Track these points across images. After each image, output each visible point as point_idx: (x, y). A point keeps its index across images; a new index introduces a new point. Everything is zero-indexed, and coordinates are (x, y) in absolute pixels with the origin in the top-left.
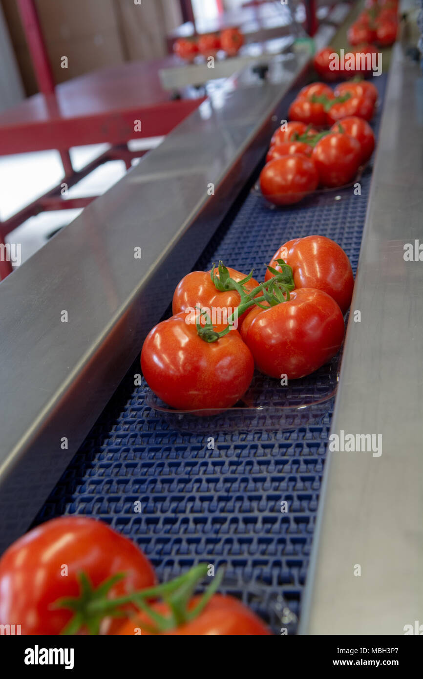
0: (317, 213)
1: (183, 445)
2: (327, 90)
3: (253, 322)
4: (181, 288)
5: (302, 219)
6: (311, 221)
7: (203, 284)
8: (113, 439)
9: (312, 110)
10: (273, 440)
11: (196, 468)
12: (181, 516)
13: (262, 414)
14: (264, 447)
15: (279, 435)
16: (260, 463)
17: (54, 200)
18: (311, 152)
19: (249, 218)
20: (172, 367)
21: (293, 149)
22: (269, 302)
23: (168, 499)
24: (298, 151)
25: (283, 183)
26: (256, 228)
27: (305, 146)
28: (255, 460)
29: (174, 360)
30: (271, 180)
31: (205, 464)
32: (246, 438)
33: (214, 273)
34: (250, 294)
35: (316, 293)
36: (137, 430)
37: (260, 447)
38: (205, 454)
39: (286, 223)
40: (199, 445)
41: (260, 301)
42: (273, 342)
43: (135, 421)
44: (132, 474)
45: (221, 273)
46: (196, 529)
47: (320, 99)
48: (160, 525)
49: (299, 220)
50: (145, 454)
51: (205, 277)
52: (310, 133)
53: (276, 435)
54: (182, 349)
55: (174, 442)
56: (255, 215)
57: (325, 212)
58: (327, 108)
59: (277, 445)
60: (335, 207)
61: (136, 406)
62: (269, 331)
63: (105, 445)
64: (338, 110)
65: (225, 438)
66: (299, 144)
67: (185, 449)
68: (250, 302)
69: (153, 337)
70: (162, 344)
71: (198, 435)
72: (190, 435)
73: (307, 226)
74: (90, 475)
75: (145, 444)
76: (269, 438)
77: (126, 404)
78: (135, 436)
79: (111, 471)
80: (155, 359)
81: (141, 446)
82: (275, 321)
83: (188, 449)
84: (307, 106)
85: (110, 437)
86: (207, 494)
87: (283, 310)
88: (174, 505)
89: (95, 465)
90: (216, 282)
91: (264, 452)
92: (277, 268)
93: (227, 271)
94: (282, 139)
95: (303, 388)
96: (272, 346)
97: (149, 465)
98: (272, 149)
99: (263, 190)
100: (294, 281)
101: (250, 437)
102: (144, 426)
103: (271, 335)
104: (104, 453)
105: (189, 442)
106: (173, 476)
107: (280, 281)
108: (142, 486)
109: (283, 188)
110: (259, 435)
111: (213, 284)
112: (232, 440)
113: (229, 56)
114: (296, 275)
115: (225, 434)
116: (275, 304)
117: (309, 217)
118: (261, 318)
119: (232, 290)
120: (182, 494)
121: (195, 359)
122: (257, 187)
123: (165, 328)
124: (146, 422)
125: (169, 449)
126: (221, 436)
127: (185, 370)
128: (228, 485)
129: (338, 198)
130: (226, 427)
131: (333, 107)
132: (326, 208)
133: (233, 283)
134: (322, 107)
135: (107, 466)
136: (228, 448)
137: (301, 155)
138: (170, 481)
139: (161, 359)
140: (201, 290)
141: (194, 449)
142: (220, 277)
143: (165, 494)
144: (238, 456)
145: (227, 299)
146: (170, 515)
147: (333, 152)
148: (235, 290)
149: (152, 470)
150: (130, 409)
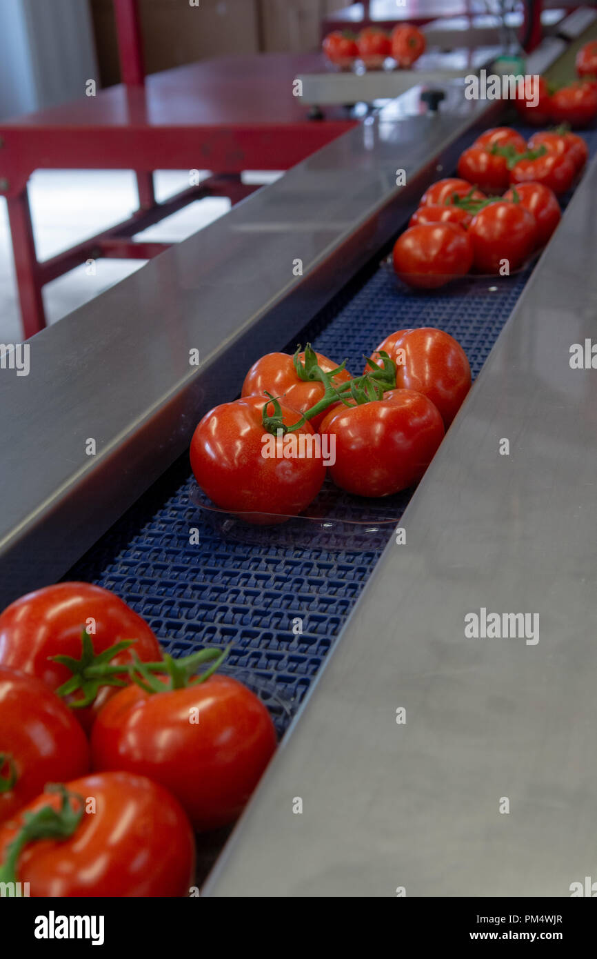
0: (462, 305)
1: (226, 553)
2: (518, 140)
3: (334, 420)
4: (255, 370)
5: (441, 311)
6: (452, 314)
7: (283, 368)
8: (144, 537)
9: (490, 166)
10: (333, 560)
11: (236, 579)
12: (208, 625)
13: (327, 532)
14: (320, 566)
15: (342, 557)
16: (311, 583)
17: (121, 242)
18: (469, 223)
19: (372, 300)
20: (226, 458)
21: (446, 215)
22: (356, 400)
23: (196, 606)
24: (452, 219)
25: (424, 258)
26: (377, 314)
27: (464, 214)
28: (306, 578)
29: (229, 450)
30: (407, 253)
31: (248, 576)
32: (301, 555)
33: (300, 358)
34: (338, 388)
35: (417, 397)
36: (174, 531)
37: (315, 566)
38: (250, 566)
39: (418, 313)
40: (245, 555)
41: (347, 398)
42: (353, 447)
43: (174, 521)
44: (160, 576)
45: (307, 359)
46: (222, 639)
47: (504, 151)
48: (182, 631)
49: (436, 310)
50: (179, 557)
51: (288, 362)
52: (475, 197)
53: (337, 556)
54: (240, 438)
55: (216, 549)
56: (380, 297)
57: (473, 305)
58: (511, 164)
59: (335, 567)
60: (488, 300)
61: (179, 505)
62: (350, 434)
63: (133, 543)
64: (524, 169)
65: (277, 553)
66: (456, 209)
67: (227, 558)
68: (334, 397)
69: (209, 420)
70: (218, 429)
71: (246, 545)
72: (237, 544)
73: (444, 320)
74: (111, 571)
75: (181, 547)
76: (328, 558)
77: (167, 501)
78: (171, 537)
79: (135, 570)
80: (208, 447)
81: (176, 549)
82: (359, 422)
83: (231, 559)
84: (483, 158)
85: (140, 534)
86: (243, 606)
87: (370, 410)
88: (202, 612)
89: (118, 562)
90: (298, 368)
91: (319, 572)
92: (379, 363)
93: (315, 357)
94: (435, 201)
95: (383, 509)
96: (351, 452)
97: (182, 570)
98: (420, 210)
99: (396, 265)
100: (396, 382)
101: (306, 555)
102: (183, 528)
103: (352, 439)
104: (131, 551)
105: (234, 550)
106: (207, 583)
107: (377, 378)
108: (169, 590)
109: (422, 266)
110: (317, 554)
111: (295, 370)
112: (284, 555)
113: (400, 68)
114: (399, 373)
115: (278, 547)
116: (363, 403)
117: (451, 308)
118: (342, 417)
119: (315, 381)
120: (213, 603)
121: (254, 451)
122: (389, 260)
123: (224, 410)
124: (187, 524)
125: (208, 556)
126: (273, 550)
127: (240, 464)
128: (269, 600)
129: (493, 289)
130: (282, 541)
131: (518, 164)
132: (477, 300)
133: (319, 372)
134: (504, 163)
135: (132, 564)
136: (277, 562)
137: (454, 226)
138: (203, 588)
139: (213, 447)
140: (279, 376)
141: (236, 559)
142: (306, 364)
143: (194, 600)
144: (288, 572)
145: (309, 391)
146: (195, 622)
147: (498, 226)
148: (320, 381)
149: (184, 574)
150: (170, 507)
